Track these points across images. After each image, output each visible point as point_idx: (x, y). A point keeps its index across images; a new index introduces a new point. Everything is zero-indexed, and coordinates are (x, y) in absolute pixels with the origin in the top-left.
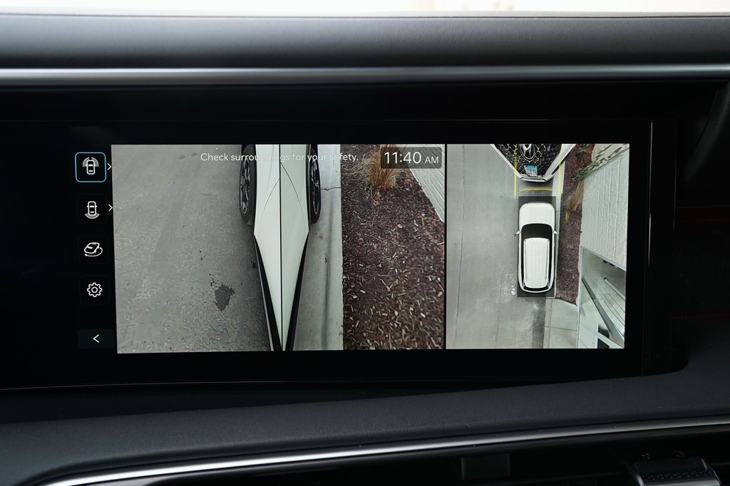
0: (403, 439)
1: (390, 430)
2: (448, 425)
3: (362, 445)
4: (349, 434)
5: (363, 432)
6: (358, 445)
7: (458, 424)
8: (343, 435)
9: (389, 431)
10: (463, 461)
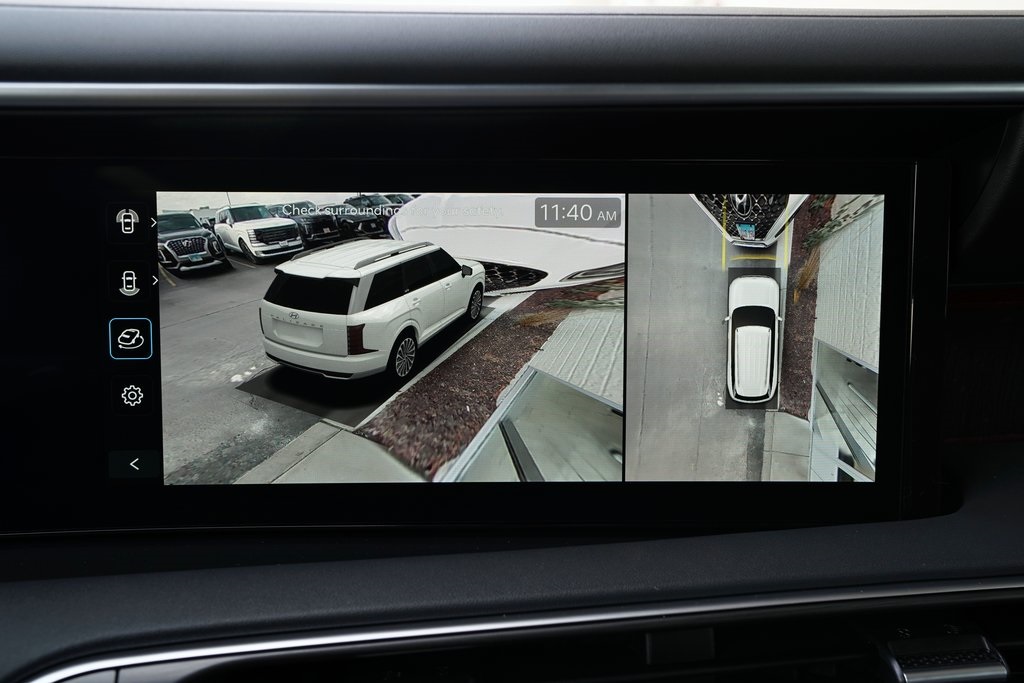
2: (627, 587)
4: (489, 599)
5: (509, 596)
6: (502, 614)
7: (641, 587)
8: (480, 600)
10: (648, 637)
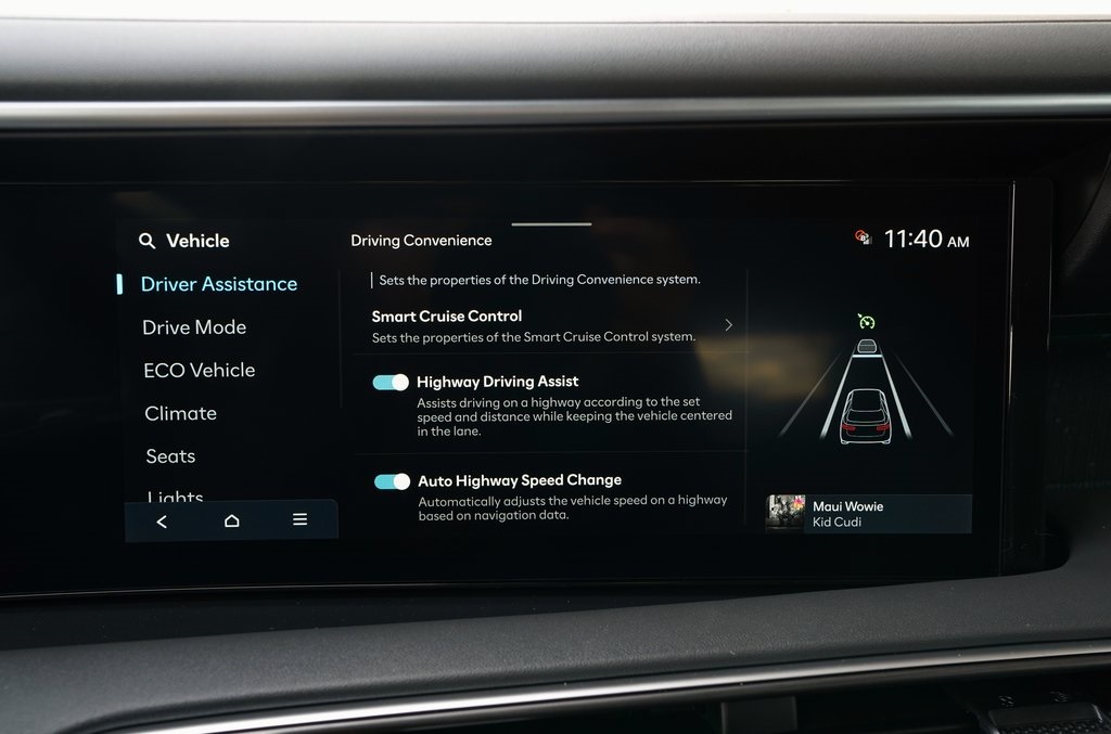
0: (632, 673)
1: (612, 660)
2: (700, 652)
3: (568, 682)
4: (548, 666)
5: (570, 662)
6: (563, 683)
7: (716, 651)
8: (538, 666)
9: (610, 660)
10: (723, 707)
